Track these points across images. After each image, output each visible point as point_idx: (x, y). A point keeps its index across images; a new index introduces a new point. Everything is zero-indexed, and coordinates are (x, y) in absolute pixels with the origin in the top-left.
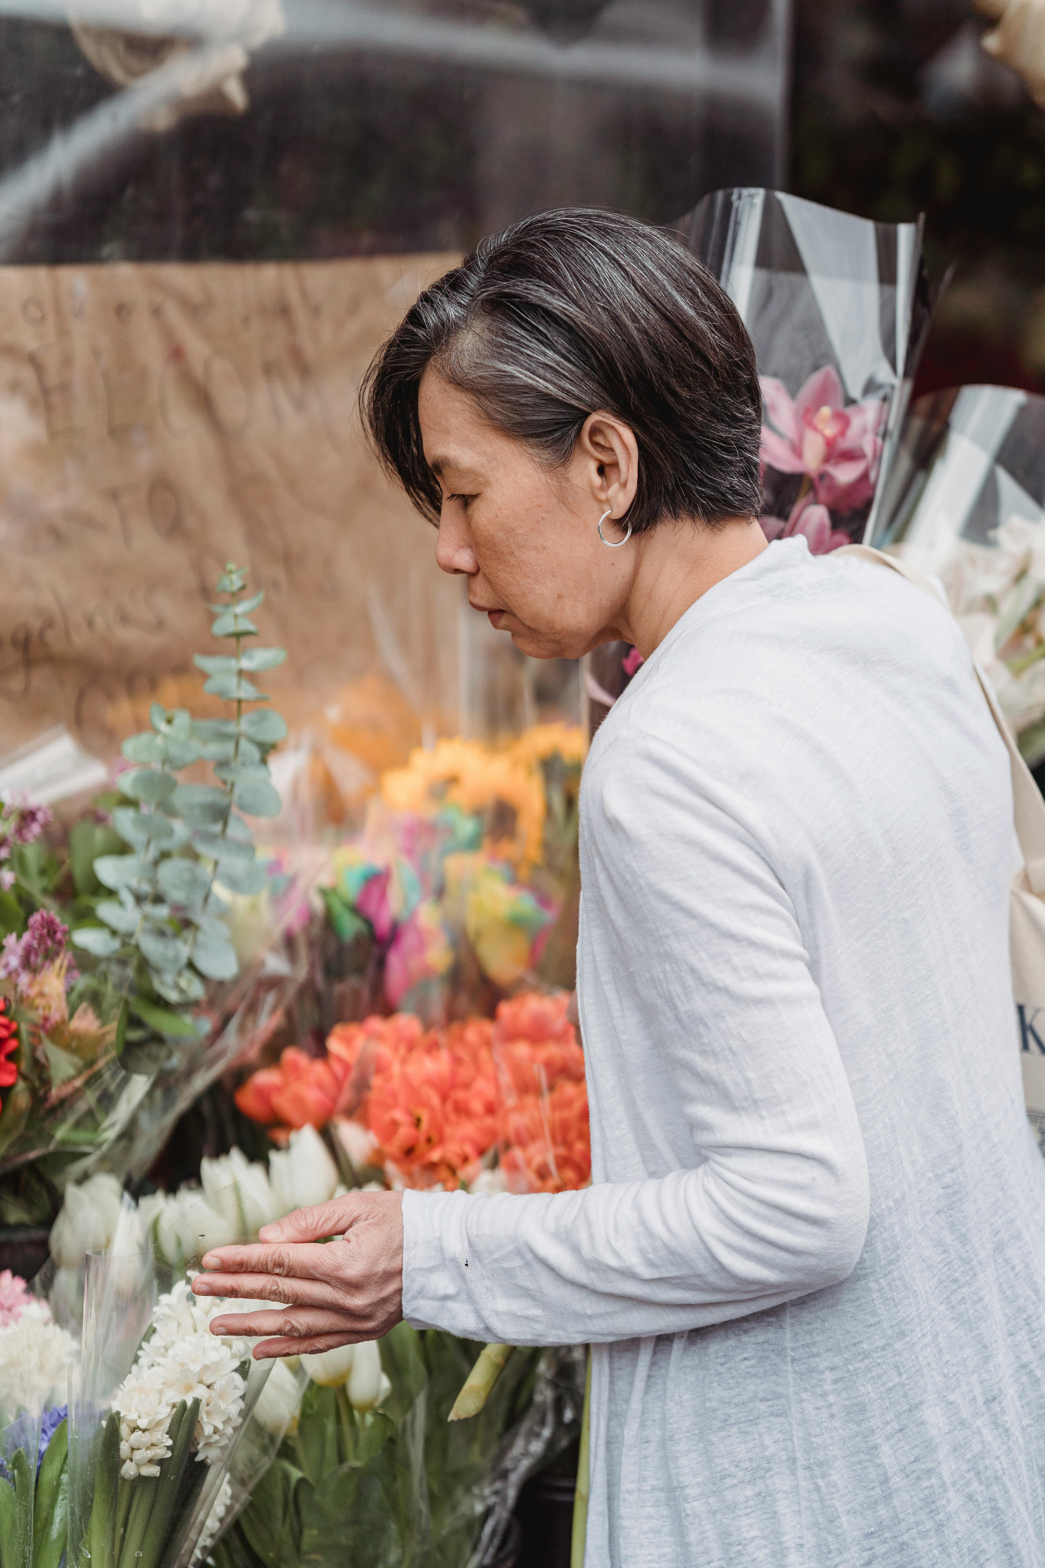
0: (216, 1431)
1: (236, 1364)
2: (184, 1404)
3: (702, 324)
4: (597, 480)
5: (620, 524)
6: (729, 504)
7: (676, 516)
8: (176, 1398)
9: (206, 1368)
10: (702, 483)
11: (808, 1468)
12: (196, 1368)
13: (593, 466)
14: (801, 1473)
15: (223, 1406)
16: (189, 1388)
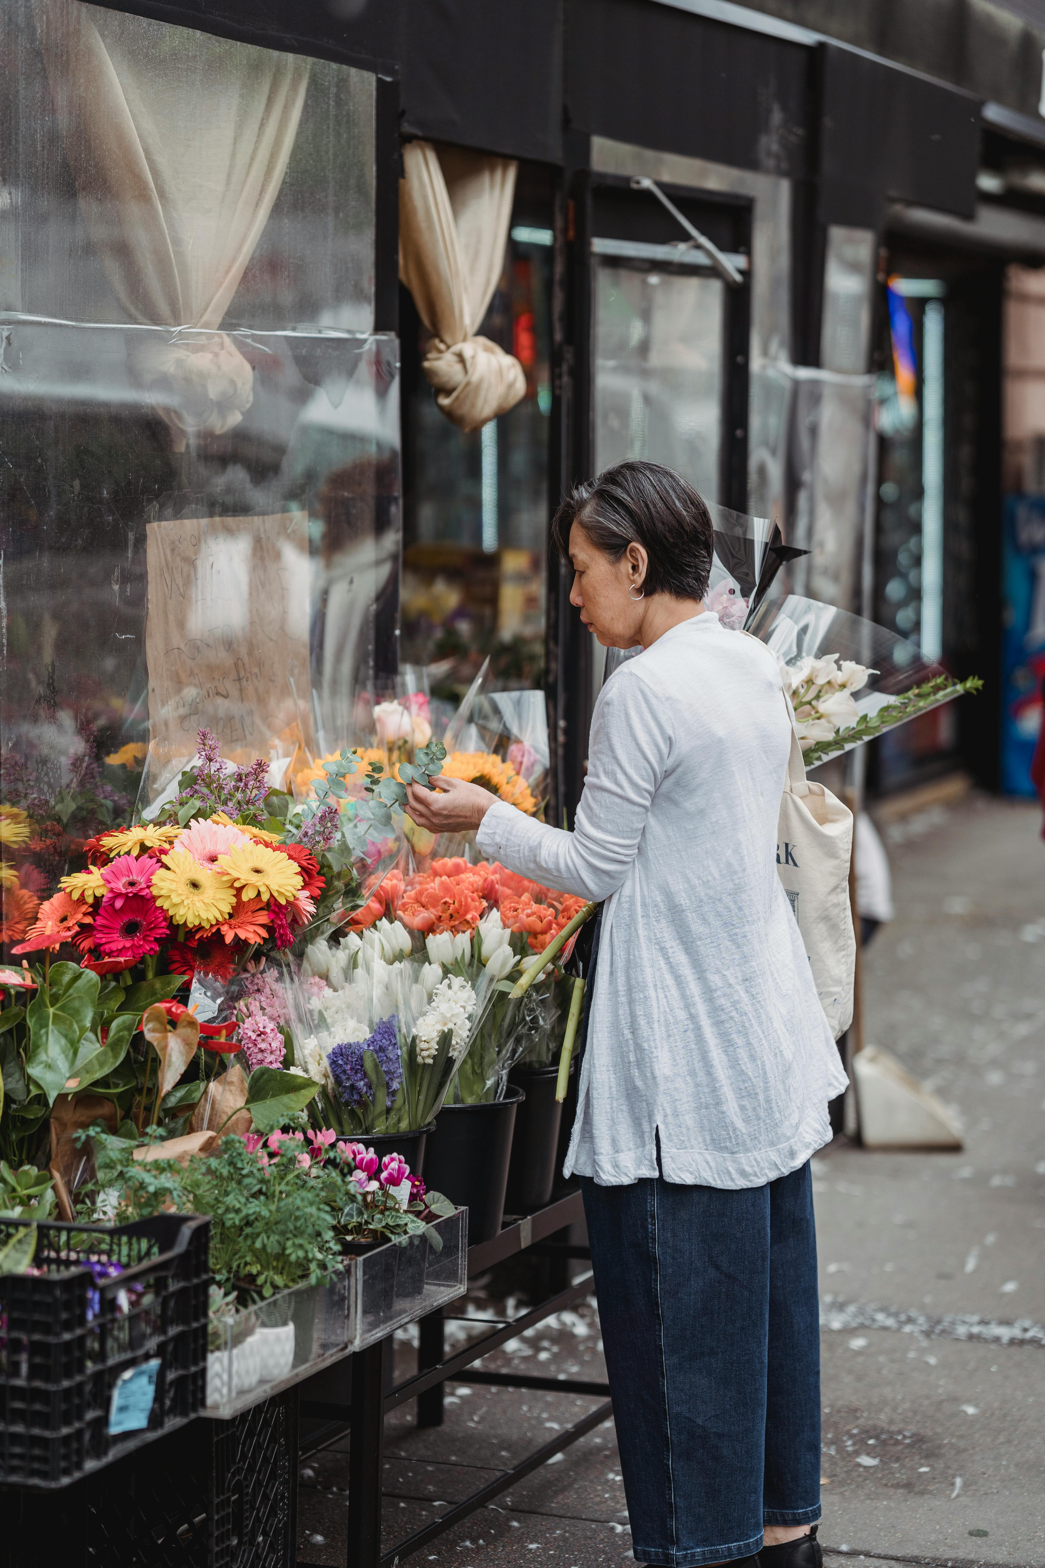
0: (457, 1043)
1: (467, 1015)
2: (444, 1032)
3: (685, 513)
4: (631, 571)
5: (639, 591)
6: (686, 590)
7: (663, 591)
8: (439, 1027)
9: (453, 1015)
10: (675, 579)
11: (663, 988)
12: (448, 1015)
13: (630, 565)
14: (660, 991)
15: (460, 1032)
16: (445, 1024)
